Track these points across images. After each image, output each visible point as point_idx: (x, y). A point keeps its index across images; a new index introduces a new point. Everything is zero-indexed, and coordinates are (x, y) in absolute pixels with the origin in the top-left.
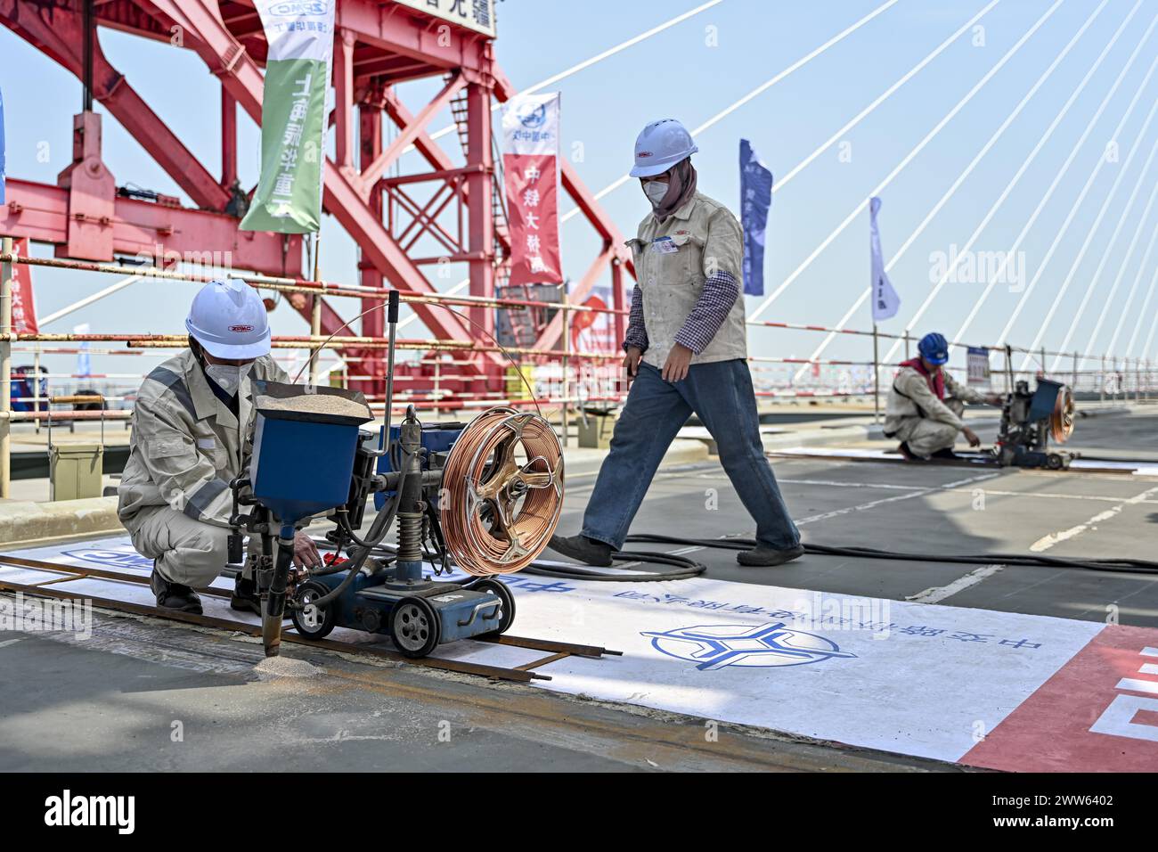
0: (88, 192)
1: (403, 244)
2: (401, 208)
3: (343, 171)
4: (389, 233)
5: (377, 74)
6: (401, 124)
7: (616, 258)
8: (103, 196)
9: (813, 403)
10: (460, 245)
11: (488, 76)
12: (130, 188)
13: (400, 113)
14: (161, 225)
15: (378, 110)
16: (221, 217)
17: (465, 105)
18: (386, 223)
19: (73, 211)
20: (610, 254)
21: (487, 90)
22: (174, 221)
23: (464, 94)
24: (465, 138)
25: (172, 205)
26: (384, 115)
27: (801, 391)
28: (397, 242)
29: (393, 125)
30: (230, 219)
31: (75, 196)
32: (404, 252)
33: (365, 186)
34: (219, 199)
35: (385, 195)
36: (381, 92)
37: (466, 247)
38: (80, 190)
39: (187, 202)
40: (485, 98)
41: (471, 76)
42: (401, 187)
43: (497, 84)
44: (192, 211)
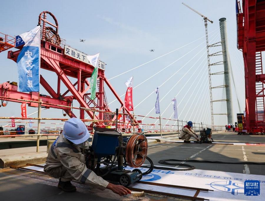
0: (35, 95)
1: (88, 104)
2: (87, 99)
3: (79, 92)
4: (85, 102)
5: (84, 76)
6: (88, 85)
7: (124, 108)
8: (37, 96)
9: (157, 133)
10: (98, 105)
11: (103, 77)
12: (42, 94)
13: (88, 83)
14: (47, 101)
15: (84, 82)
16: (57, 100)
17: (99, 82)
18: (85, 100)
19: (32, 98)
20: (123, 107)
21: (103, 79)
22: (50, 100)
23: (99, 80)
24: (99, 87)
25: (49, 97)
26: (85, 83)
27: (155, 130)
28: (87, 104)
29: (86, 85)
30: (59, 100)
31: (33, 96)
32: (88, 106)
33: (82, 94)
34: (57, 97)
35: (85, 96)
36: (85, 79)
37: (99, 106)
38: (34, 95)
39: (51, 97)
40: (103, 81)
41: (100, 77)
42: (88, 95)
43: (105, 78)
44: (52, 98)
